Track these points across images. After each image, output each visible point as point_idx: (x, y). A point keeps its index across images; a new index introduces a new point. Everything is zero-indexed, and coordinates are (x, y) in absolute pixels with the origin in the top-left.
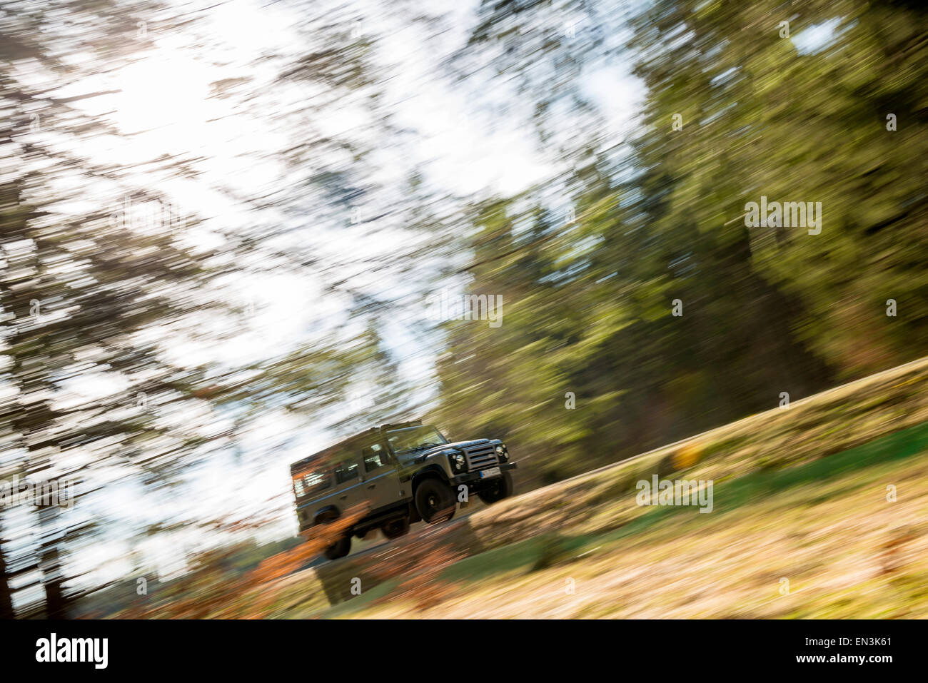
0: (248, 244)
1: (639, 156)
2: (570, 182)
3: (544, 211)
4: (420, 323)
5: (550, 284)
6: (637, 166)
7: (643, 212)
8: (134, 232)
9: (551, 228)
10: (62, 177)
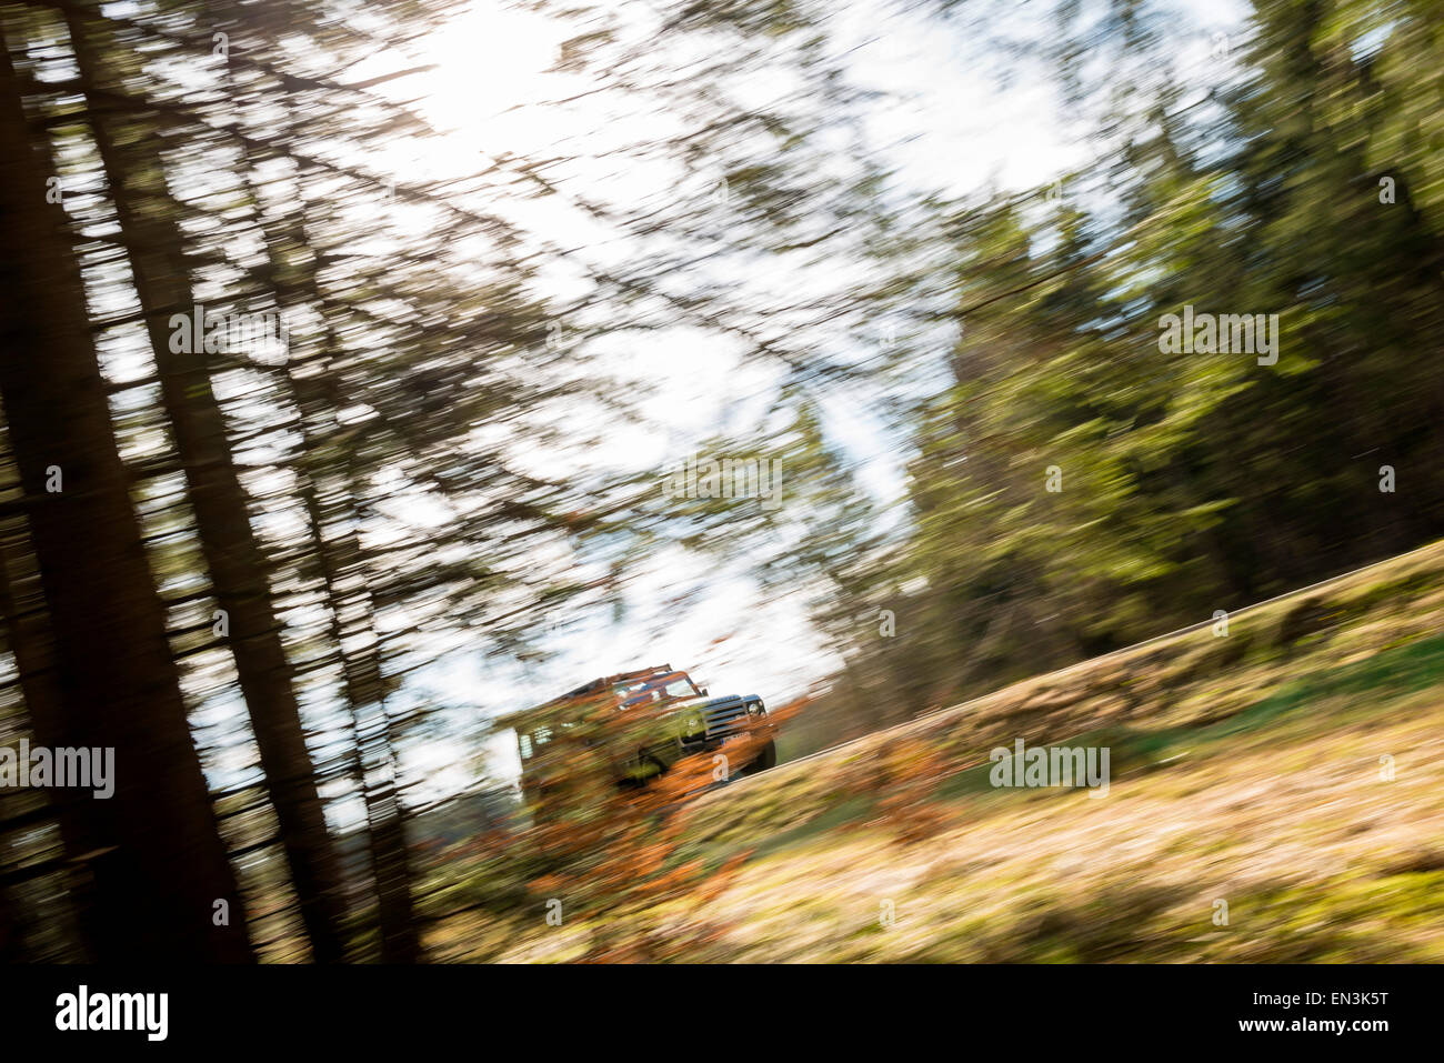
0: (635, 288)
1: (1234, 121)
2: (1117, 170)
3: (1083, 215)
4: (893, 402)
5: (1097, 334)
6: (1231, 137)
7: (1241, 213)
8: (466, 279)
9: (1096, 242)
10: (355, 204)
